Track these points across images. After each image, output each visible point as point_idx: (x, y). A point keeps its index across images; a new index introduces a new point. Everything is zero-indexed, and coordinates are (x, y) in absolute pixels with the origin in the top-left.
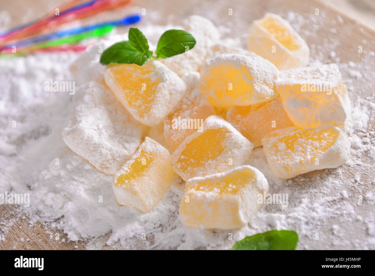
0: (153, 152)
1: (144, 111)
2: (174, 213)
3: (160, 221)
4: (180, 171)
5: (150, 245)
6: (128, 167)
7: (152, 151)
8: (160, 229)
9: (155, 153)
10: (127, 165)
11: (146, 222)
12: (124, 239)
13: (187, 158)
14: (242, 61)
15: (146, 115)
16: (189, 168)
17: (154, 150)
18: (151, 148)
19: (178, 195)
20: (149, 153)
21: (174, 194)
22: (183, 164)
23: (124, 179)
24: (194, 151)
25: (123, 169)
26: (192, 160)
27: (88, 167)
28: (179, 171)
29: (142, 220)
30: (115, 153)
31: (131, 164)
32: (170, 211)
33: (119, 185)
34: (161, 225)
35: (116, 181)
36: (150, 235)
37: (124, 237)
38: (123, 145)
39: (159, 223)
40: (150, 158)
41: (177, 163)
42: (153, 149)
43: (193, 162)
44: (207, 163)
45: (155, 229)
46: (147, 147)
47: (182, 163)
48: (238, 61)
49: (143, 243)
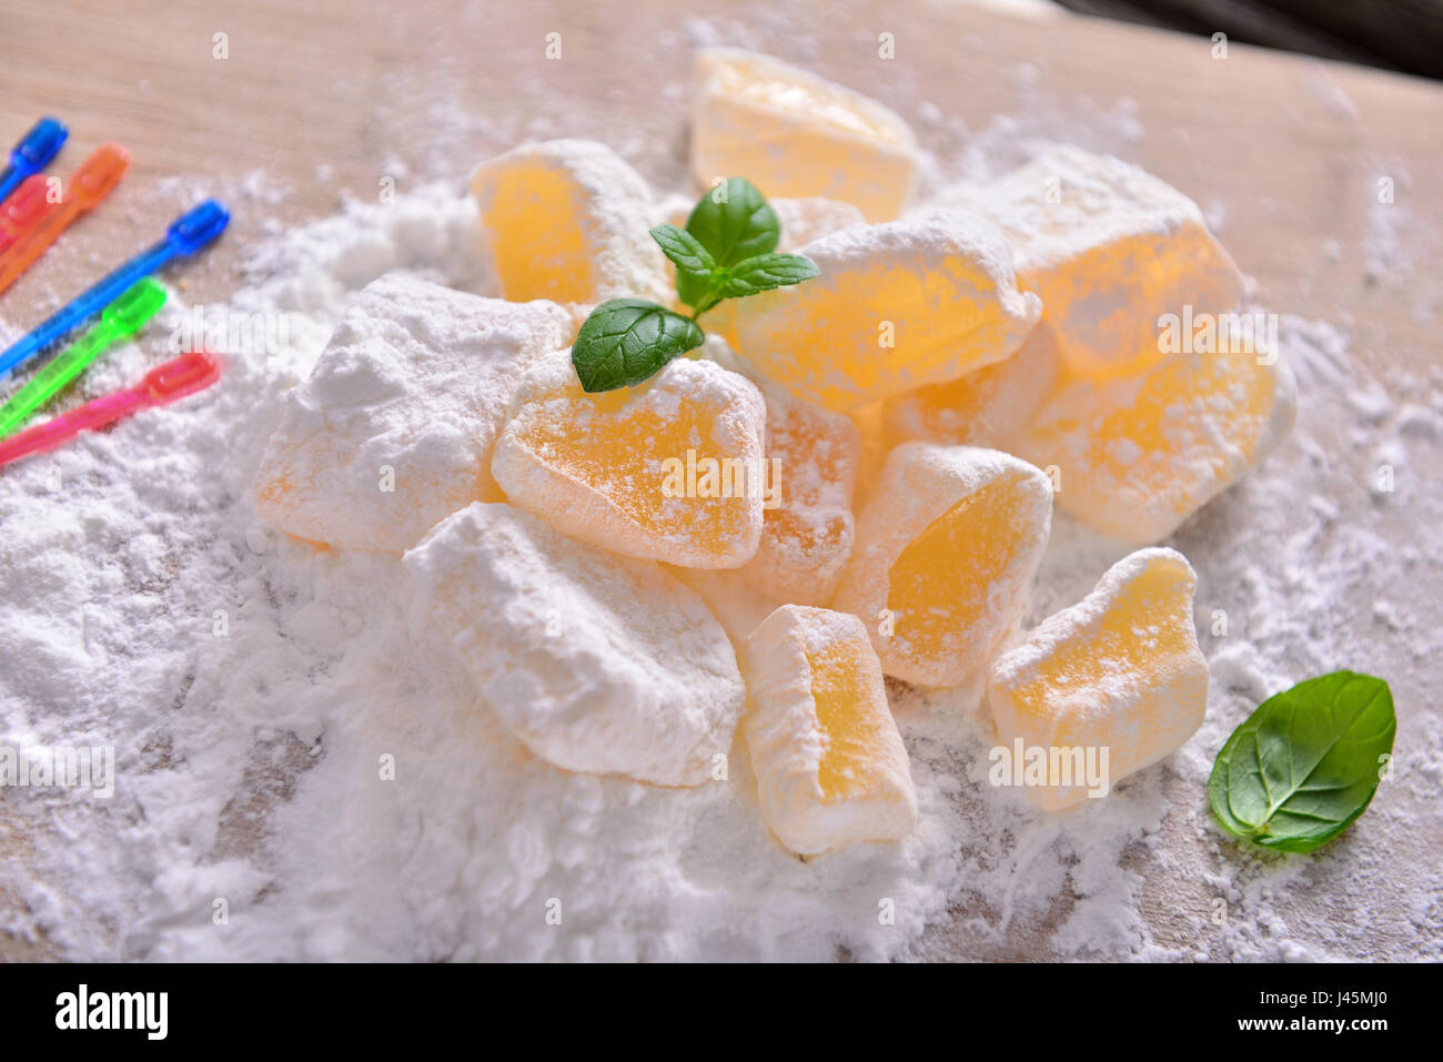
0: (832, 642)
1: (711, 526)
2: (962, 794)
3: (953, 838)
4: (921, 662)
5: (992, 924)
6: (814, 726)
7: (828, 643)
8: (973, 863)
9: (840, 643)
10: (810, 723)
11: (925, 865)
12: (906, 949)
13: (911, 612)
14: (939, 242)
15: (737, 537)
16: (947, 639)
17: (830, 635)
18: (820, 634)
19: (929, 735)
20: (826, 652)
21: (911, 739)
22: (914, 634)
23: (834, 770)
24: (920, 580)
25: (809, 742)
26: (934, 611)
27: (637, 794)
28: (916, 662)
29: (915, 864)
30: (712, 706)
31: (813, 713)
32: (950, 796)
33: (839, 796)
34: (967, 852)
35: (820, 791)
36: (965, 896)
37: (903, 944)
38: (701, 667)
39: (958, 846)
40: (839, 665)
41: (894, 643)
42: (826, 634)
43: (946, 614)
44: (990, 598)
45: (963, 872)
46: (811, 638)
47: (910, 634)
48: (926, 246)
49: (965, 929)
